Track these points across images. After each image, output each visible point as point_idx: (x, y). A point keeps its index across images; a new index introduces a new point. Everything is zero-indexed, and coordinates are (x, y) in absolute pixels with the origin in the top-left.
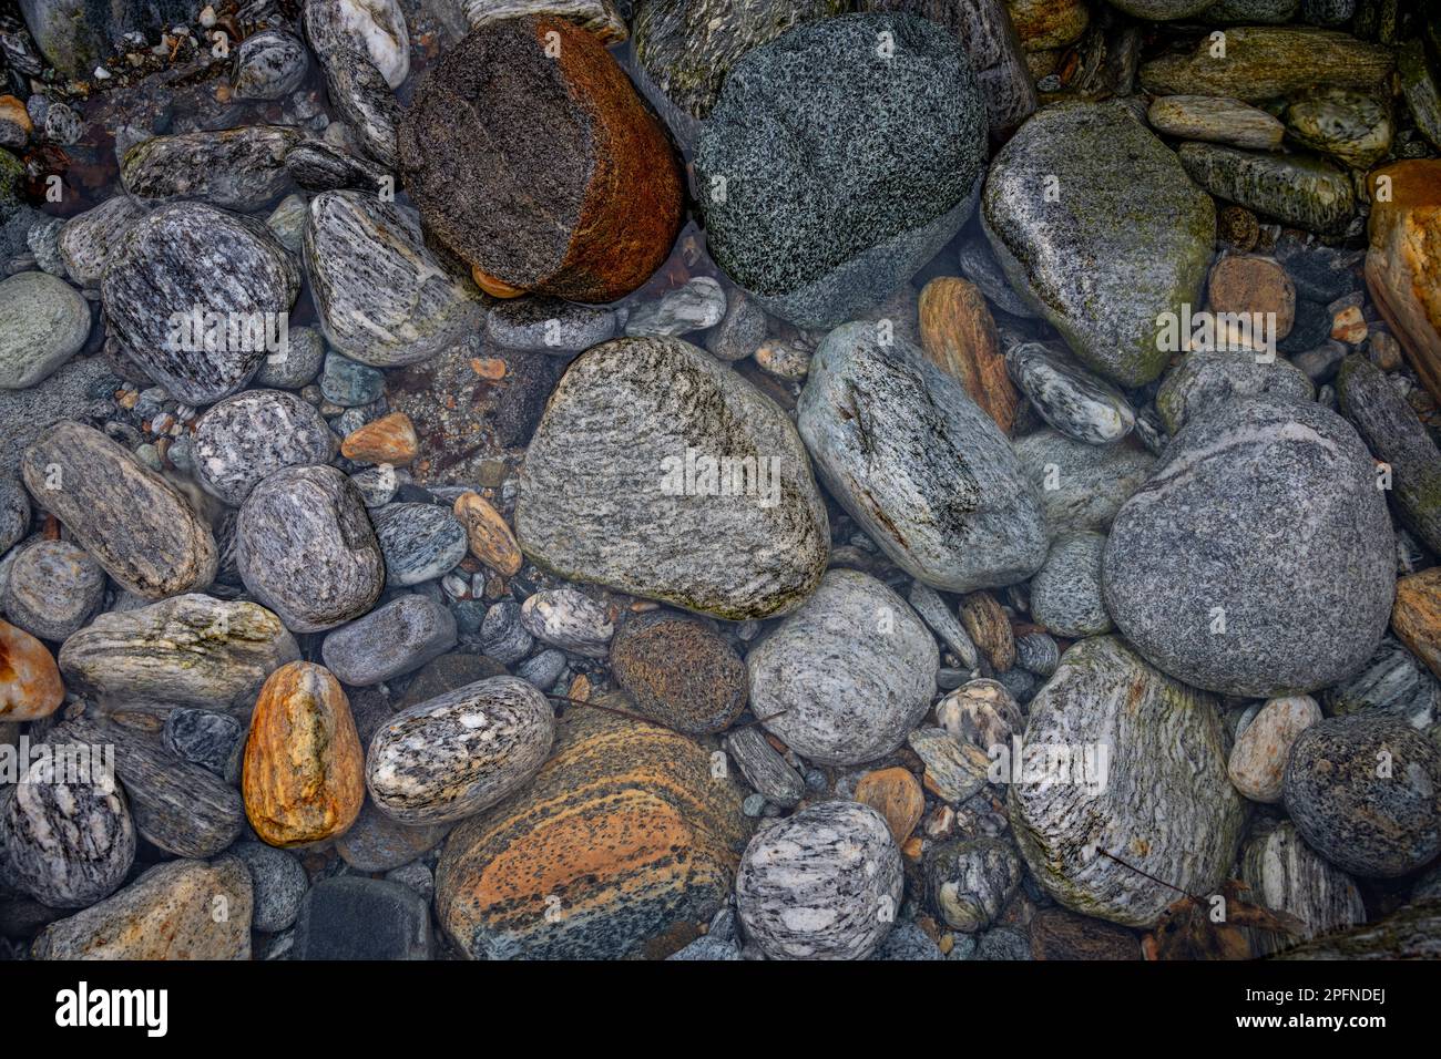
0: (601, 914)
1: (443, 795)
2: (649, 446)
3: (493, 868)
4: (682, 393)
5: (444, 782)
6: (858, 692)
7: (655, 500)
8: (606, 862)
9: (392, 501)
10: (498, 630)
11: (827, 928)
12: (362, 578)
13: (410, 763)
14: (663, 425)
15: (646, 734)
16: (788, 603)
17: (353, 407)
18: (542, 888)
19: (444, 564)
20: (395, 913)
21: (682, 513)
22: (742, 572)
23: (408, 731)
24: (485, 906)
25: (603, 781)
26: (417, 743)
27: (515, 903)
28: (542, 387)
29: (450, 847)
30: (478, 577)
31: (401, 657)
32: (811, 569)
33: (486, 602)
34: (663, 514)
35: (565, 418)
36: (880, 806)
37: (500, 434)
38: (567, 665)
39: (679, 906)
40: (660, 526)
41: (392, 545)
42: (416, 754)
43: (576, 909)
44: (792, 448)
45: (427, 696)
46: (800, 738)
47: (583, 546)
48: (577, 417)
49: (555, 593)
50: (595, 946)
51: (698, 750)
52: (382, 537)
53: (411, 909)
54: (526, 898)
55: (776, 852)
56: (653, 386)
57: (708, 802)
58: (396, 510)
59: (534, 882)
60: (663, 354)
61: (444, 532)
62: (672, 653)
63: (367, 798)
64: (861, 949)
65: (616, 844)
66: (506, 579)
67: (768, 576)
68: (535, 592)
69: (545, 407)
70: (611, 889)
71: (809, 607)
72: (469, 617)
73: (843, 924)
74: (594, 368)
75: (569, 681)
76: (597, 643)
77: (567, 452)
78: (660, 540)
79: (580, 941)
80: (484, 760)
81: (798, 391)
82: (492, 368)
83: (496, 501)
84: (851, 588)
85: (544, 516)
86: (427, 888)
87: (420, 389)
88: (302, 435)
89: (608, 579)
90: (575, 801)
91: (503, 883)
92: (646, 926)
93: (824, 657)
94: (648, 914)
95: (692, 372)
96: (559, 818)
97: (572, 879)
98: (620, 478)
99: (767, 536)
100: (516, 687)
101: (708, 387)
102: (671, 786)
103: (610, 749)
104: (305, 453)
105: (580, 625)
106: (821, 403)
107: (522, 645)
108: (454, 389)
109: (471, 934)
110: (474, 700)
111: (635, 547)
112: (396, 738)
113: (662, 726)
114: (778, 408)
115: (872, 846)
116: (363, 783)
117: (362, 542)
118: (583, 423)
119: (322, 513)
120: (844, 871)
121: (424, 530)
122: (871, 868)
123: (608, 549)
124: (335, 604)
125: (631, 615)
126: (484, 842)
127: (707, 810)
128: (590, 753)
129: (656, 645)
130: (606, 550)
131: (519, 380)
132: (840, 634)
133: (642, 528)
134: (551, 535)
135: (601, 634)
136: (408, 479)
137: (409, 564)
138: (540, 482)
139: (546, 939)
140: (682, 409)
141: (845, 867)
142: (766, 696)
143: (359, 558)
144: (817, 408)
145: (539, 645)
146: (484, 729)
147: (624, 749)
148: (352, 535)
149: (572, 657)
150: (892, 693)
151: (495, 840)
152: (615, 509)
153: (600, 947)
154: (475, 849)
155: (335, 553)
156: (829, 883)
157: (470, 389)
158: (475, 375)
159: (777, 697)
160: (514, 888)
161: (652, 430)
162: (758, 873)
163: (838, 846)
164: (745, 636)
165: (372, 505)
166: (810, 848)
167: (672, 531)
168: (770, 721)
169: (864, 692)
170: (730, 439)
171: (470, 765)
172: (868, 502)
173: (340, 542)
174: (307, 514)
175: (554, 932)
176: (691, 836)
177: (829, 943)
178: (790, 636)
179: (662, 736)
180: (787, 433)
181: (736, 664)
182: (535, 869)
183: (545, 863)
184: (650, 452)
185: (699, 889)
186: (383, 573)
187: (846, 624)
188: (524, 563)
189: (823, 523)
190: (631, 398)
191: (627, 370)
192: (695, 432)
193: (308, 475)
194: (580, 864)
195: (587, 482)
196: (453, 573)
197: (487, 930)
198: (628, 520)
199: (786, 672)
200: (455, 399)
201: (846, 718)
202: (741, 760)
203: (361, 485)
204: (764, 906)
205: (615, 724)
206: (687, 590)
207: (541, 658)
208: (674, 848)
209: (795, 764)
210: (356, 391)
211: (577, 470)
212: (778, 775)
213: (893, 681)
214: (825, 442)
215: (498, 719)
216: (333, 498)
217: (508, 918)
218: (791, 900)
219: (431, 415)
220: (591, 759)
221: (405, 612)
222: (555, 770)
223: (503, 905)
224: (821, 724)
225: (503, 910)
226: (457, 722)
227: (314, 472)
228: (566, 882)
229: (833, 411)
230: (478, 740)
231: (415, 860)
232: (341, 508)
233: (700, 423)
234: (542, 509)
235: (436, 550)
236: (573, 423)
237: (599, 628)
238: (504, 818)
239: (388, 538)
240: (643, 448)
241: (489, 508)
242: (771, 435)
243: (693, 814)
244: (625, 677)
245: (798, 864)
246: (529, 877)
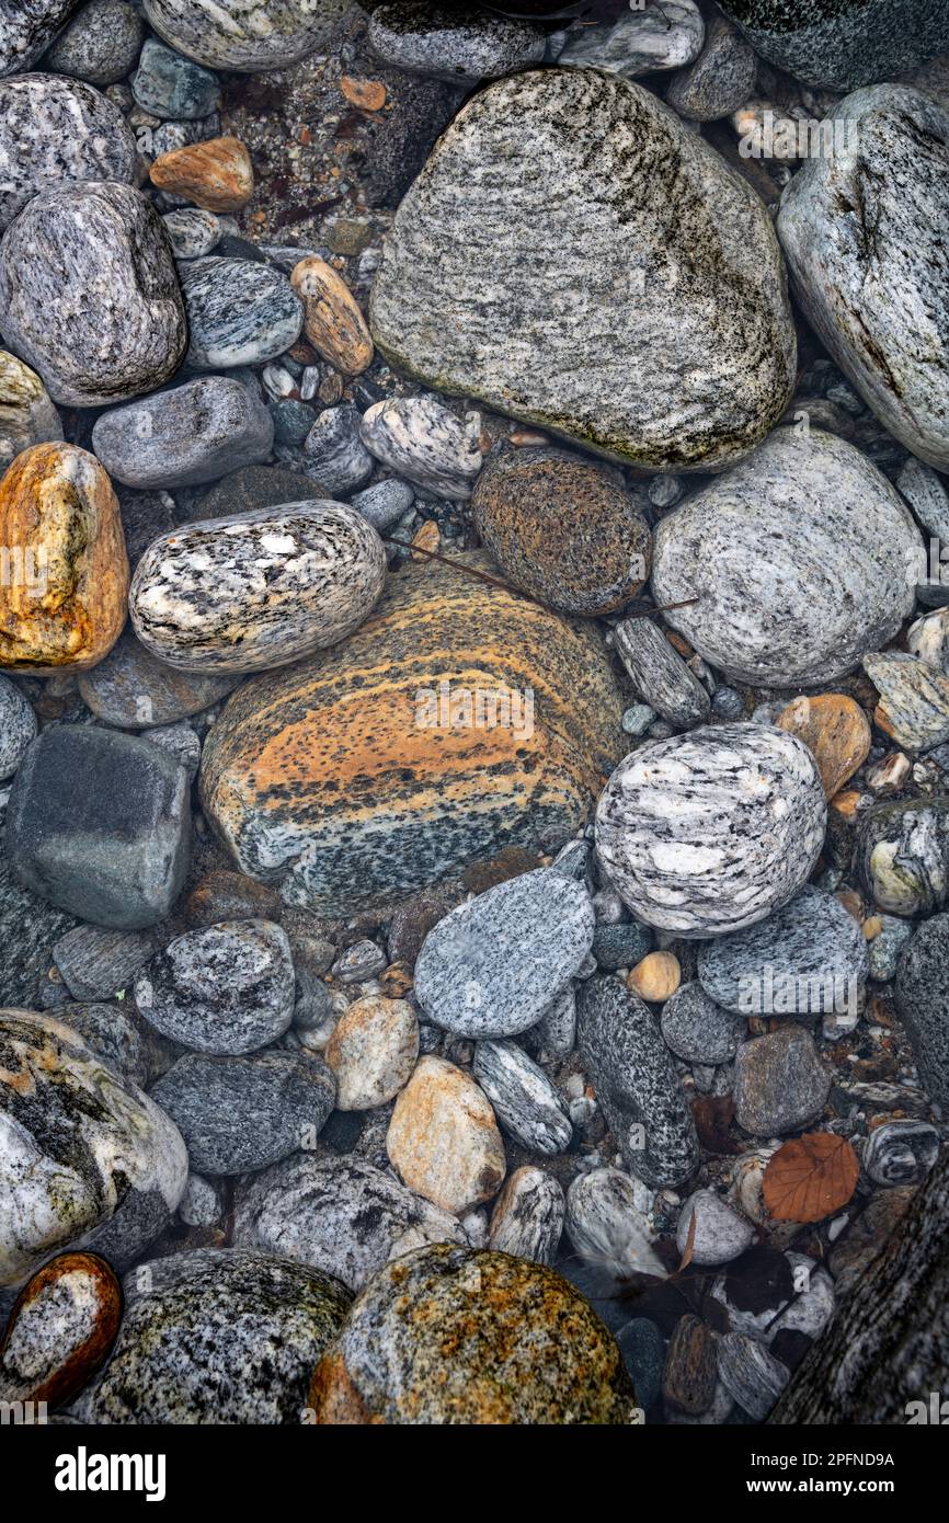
0: (414, 822)
1: (226, 634)
2: (563, 215)
3: (280, 740)
4: (620, 148)
5: (229, 616)
6: (801, 586)
7: (560, 289)
8: (428, 755)
9: (210, 254)
10: (329, 443)
11: (708, 872)
12: (155, 338)
13: (189, 585)
14: (588, 188)
15: (505, 605)
16: (723, 449)
17: (172, 121)
18: (339, 775)
19: (267, 345)
20: (145, 774)
21: (594, 310)
22: (664, 397)
23: (191, 546)
24: (263, 787)
25: (440, 654)
26: (200, 561)
27: (302, 790)
28: (431, 126)
29: (227, 710)
30: (311, 371)
31: (194, 453)
32: (761, 407)
33: (316, 405)
34: (568, 308)
35: (454, 165)
36: (808, 738)
37: (366, 189)
38: (413, 505)
39: (517, 828)
40: (563, 325)
41: (202, 308)
42: (198, 575)
43: (381, 810)
44: (762, 246)
45: (222, 511)
46: (713, 637)
47: (455, 342)
48: (472, 165)
49: (411, 402)
50: (399, 860)
51: (572, 637)
52: (189, 296)
53: (166, 772)
54: (317, 784)
55: (656, 772)
56: (581, 133)
57: (575, 704)
58: (212, 265)
59: (331, 765)
60: (603, 94)
61: (273, 301)
62: (555, 500)
63: (128, 624)
64: (751, 906)
65: (445, 736)
66: (348, 379)
67: (698, 408)
68: (384, 398)
69: (431, 151)
70: (431, 791)
71: (751, 466)
72: (292, 423)
73: (732, 870)
74: (504, 100)
75: (414, 527)
76: (456, 476)
77: (451, 212)
78: (559, 343)
79: (381, 852)
80: (285, 596)
81: (787, 177)
82: (368, 93)
83: (350, 274)
84: (815, 450)
85: (410, 297)
86: (191, 758)
87: (265, 110)
88: (99, 144)
89: (483, 390)
90: (399, 674)
91: (290, 761)
92: (470, 847)
93: (761, 533)
94: (475, 831)
95: (639, 123)
96: (375, 691)
97: (381, 770)
98: (517, 254)
99: (706, 353)
100: (341, 513)
101: (658, 147)
102: (530, 675)
103: (455, 616)
104: (100, 168)
105: (437, 447)
106: (813, 189)
107: (356, 466)
108: (313, 117)
109: (240, 819)
110: (284, 521)
111: (525, 349)
112: (175, 553)
113: (529, 598)
114: (752, 192)
115: (787, 781)
116: (125, 605)
117: (162, 292)
118: (478, 173)
119: (113, 242)
120: (744, 806)
121: (247, 294)
122: (780, 808)
123: (488, 348)
124: (117, 368)
125: (507, 446)
126: (273, 708)
127: (574, 714)
128: (428, 618)
129: (535, 487)
130: (485, 350)
131: (402, 114)
132: (790, 506)
133: (538, 325)
134: (415, 323)
135: (464, 465)
136: (234, 231)
137: (221, 337)
138: (410, 251)
139: (337, 841)
140: (616, 169)
141: (745, 801)
142: (675, 576)
143: (155, 311)
144: (807, 196)
145: (378, 469)
146: (291, 557)
147: (473, 619)
148: (150, 280)
149: (422, 494)
150: (848, 597)
151: (287, 707)
152: (505, 295)
153: (406, 864)
154: (259, 716)
155: (123, 298)
156: (721, 817)
157: (334, 119)
158: (343, 100)
159: (689, 580)
160: (303, 770)
161: (571, 192)
162: (627, 795)
163: (739, 774)
164: (660, 500)
165: (182, 255)
166: (701, 771)
167: (577, 333)
168: (675, 611)
169: (811, 588)
170: (677, 221)
171: (266, 600)
172: (855, 327)
173: (132, 284)
174: (93, 240)
175: (349, 834)
176: (546, 742)
177: (708, 892)
178: (719, 500)
179: (527, 611)
180: (759, 226)
181: (641, 528)
182: (334, 750)
183: (349, 745)
184: (564, 223)
185: (547, 810)
186: (184, 338)
187: (799, 496)
188: (373, 362)
189: (789, 352)
190: (549, 146)
191: (549, 107)
192: (630, 203)
193: (100, 192)
194: (393, 753)
195: (473, 255)
196: (278, 363)
197: (262, 817)
198: (520, 312)
199: (706, 547)
200: (313, 131)
201: (779, 618)
202: (628, 653)
203: (171, 226)
204: (629, 837)
205: (466, 587)
206: (587, 416)
207: (381, 487)
208: (521, 753)
209: (702, 672)
210: (178, 97)
211: (461, 238)
212: (674, 677)
213: (853, 582)
214: (810, 244)
215: (311, 547)
216: (129, 225)
217: (291, 805)
218: (665, 833)
219: (276, 148)
220: (428, 625)
221: (207, 395)
222: (379, 632)
223: (287, 788)
224: (743, 621)
225: (286, 796)
226: (256, 543)
227: (108, 188)
228: (373, 773)
229: (829, 201)
230: (281, 570)
231: (180, 722)
232: (138, 242)
233: (639, 193)
234: (408, 287)
235: (259, 325)
236: (465, 173)
237: (463, 456)
238: (303, 683)
239: (198, 298)
240: (555, 216)
241: (338, 281)
242: (736, 225)
243: (554, 715)
244: (487, 526)
245: (683, 790)
246: (324, 758)
